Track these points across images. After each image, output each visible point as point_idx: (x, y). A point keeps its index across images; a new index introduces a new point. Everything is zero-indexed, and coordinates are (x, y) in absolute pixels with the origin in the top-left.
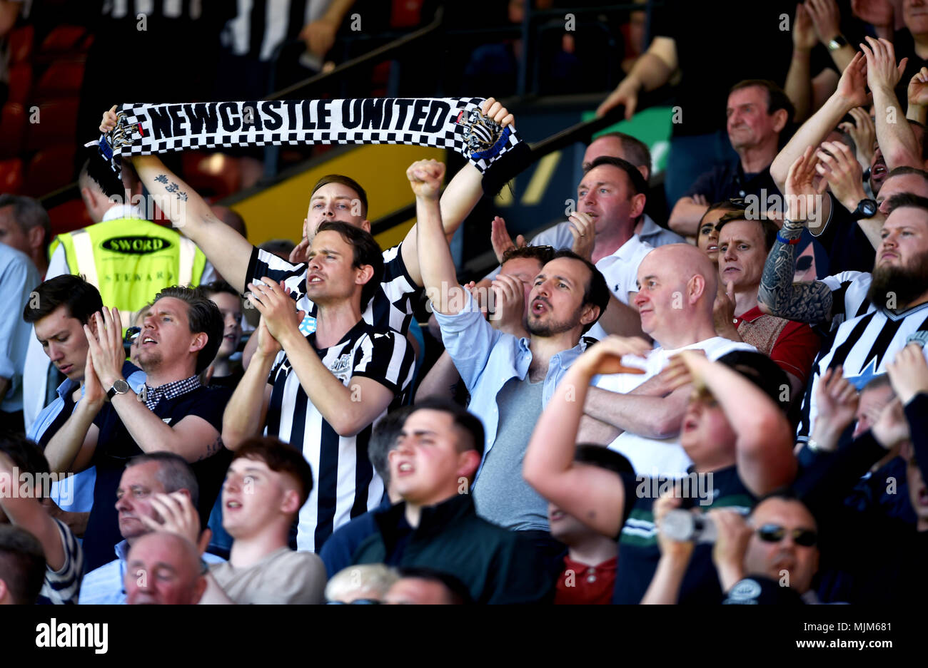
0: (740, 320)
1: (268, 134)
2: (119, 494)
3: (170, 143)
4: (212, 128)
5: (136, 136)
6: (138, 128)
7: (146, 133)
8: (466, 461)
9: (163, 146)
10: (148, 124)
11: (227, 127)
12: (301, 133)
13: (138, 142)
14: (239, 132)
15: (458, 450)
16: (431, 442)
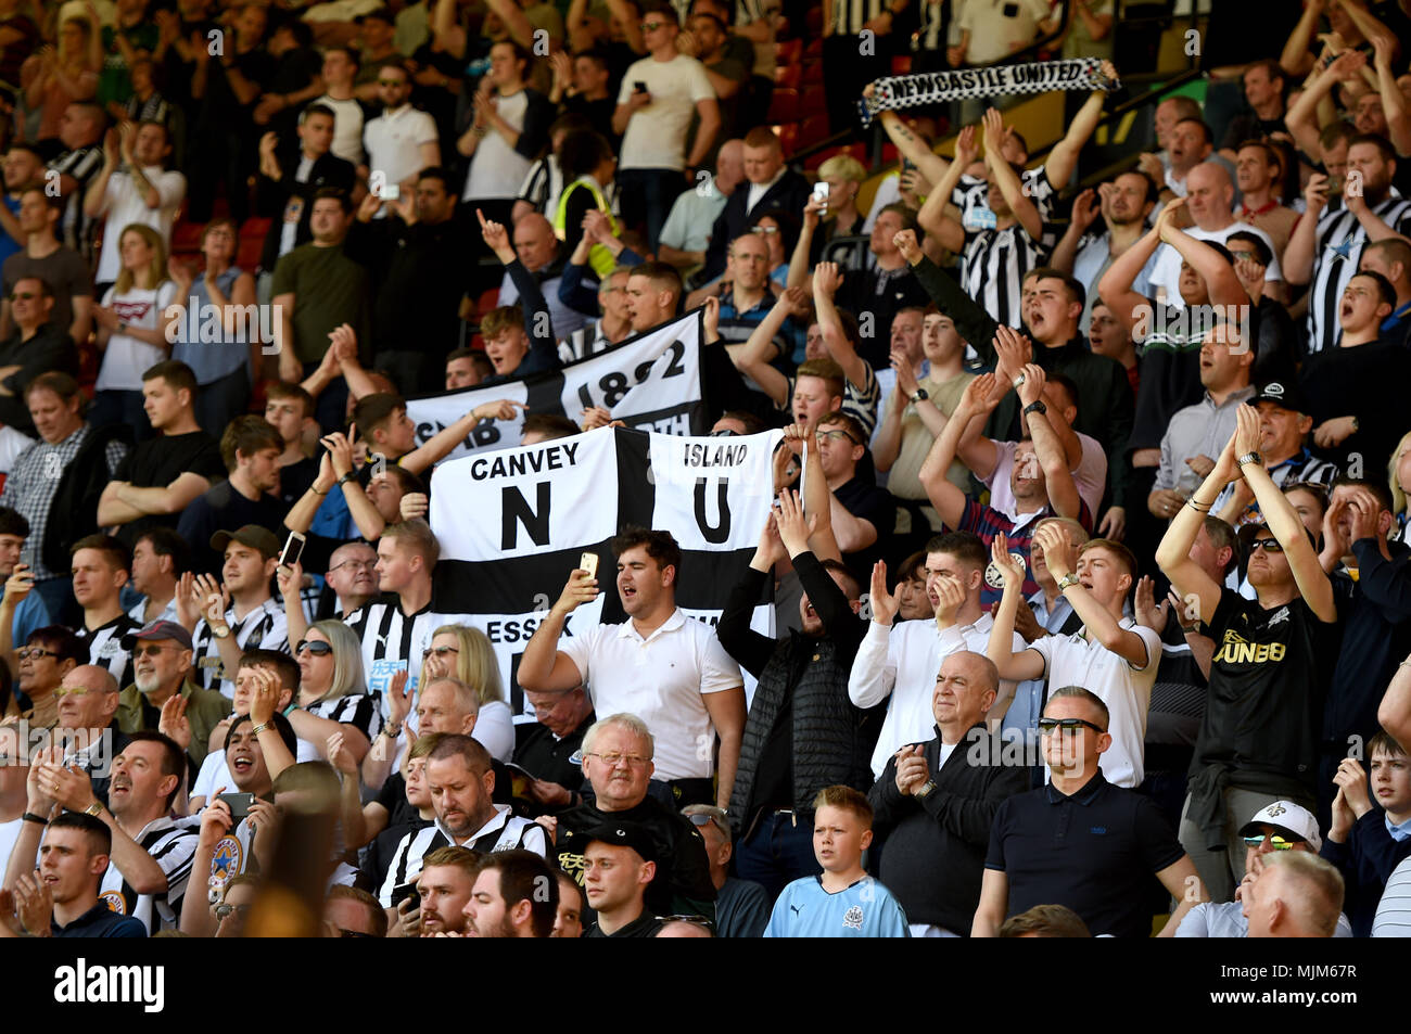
0: (1255, 213)
1: (966, 92)
2: (892, 330)
3: (903, 101)
4: (930, 91)
5: (882, 99)
6: (883, 94)
7: (888, 97)
8: (1073, 309)
9: (898, 104)
10: (890, 91)
11: (940, 89)
12: (987, 89)
13: (883, 103)
14: (948, 92)
15: (1068, 302)
16: (1051, 297)
